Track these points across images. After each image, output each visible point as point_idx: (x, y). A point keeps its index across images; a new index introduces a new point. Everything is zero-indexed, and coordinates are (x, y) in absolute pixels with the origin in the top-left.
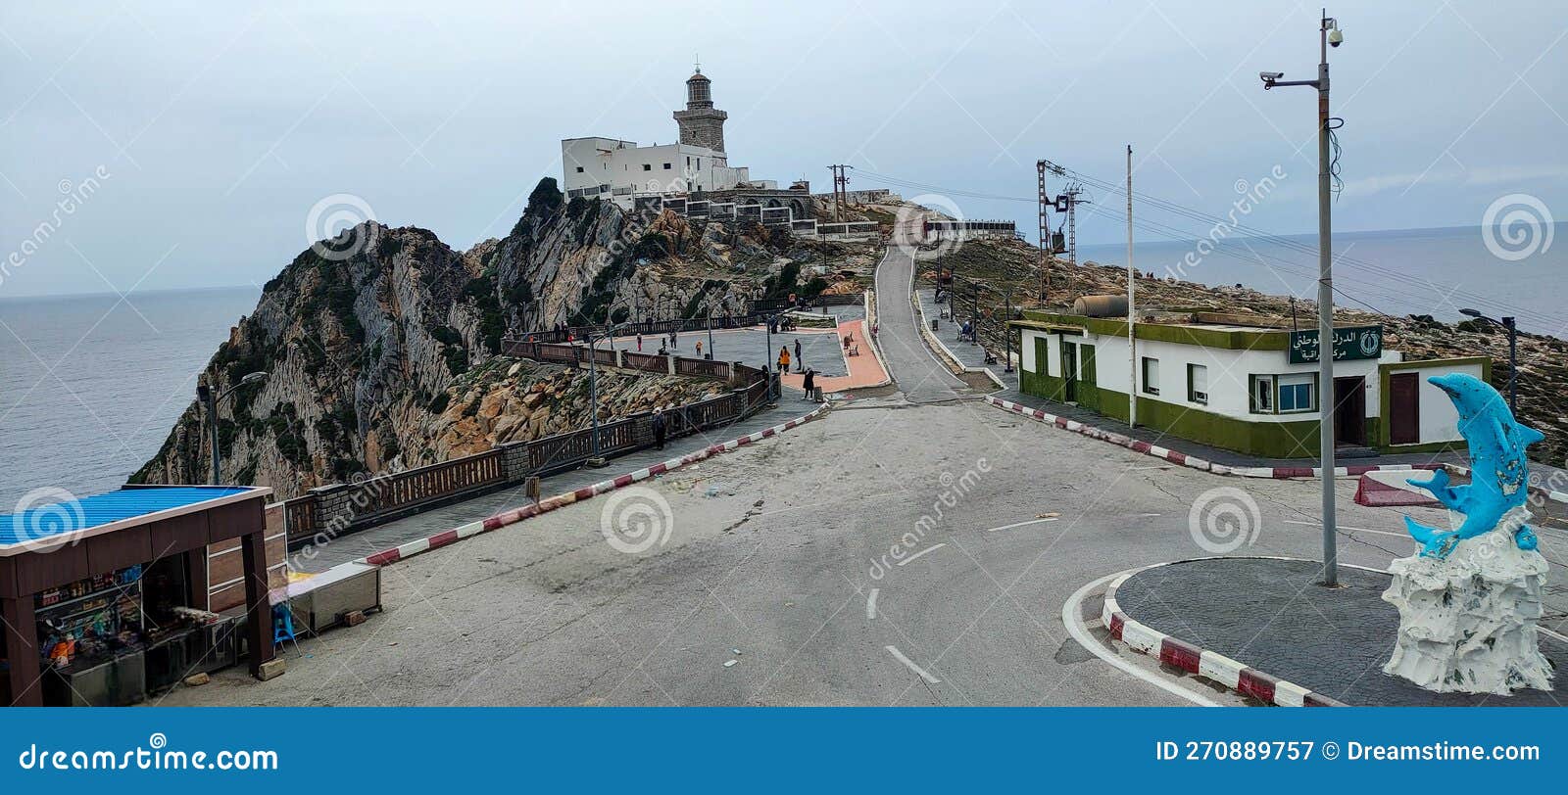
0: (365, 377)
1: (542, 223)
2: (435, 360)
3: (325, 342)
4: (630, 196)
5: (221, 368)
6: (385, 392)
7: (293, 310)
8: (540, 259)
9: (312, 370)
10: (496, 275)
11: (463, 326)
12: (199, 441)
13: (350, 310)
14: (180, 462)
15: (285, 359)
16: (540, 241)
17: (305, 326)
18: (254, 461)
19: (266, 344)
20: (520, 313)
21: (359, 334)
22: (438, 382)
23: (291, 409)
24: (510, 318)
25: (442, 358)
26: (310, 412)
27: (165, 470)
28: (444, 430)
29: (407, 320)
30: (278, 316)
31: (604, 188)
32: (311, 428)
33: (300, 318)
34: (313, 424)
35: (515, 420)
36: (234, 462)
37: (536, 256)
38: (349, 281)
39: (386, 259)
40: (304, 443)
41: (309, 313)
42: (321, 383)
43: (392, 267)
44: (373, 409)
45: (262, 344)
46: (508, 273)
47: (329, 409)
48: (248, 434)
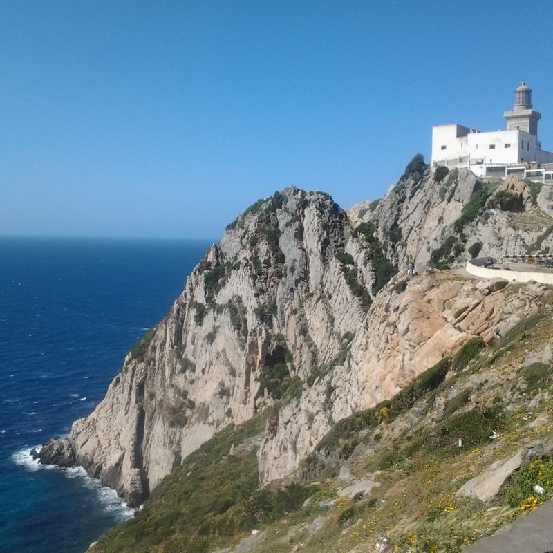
0: (284, 284)
1: (414, 185)
2: (336, 273)
3: (262, 261)
4: (483, 165)
5: (200, 274)
6: (296, 294)
7: (244, 241)
8: (409, 211)
9: (254, 277)
10: (378, 221)
11: (355, 252)
12: (185, 315)
13: (277, 243)
14: (174, 325)
15: (238, 269)
16: (410, 198)
17: (251, 250)
18: (216, 329)
19: (225, 261)
20: (393, 247)
21: (281, 259)
22: (337, 288)
23: (240, 300)
24: (386, 250)
25: (341, 273)
26: (251, 303)
27: (166, 330)
28: (405, 306)
29: (311, 251)
30: (234, 244)
31: (461, 160)
32: (251, 312)
33: (248, 246)
34: (253, 309)
35: (472, 301)
36: (204, 329)
37: (407, 208)
38: (277, 225)
39: (301, 211)
40: (245, 321)
41: (254, 242)
42: (259, 285)
43: (304, 216)
44: (288, 303)
45: (223, 262)
46: (386, 220)
47: (262, 302)
48: (214, 312)
